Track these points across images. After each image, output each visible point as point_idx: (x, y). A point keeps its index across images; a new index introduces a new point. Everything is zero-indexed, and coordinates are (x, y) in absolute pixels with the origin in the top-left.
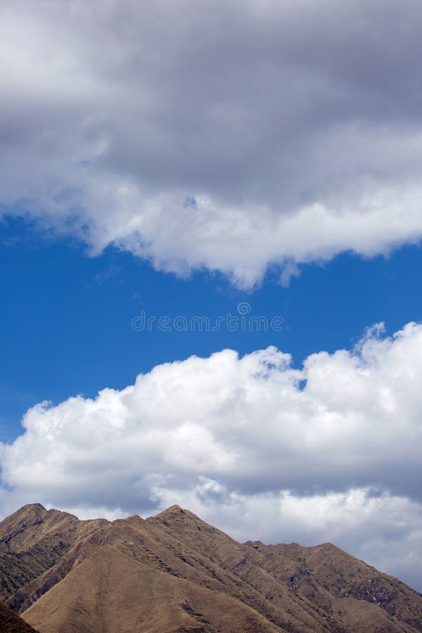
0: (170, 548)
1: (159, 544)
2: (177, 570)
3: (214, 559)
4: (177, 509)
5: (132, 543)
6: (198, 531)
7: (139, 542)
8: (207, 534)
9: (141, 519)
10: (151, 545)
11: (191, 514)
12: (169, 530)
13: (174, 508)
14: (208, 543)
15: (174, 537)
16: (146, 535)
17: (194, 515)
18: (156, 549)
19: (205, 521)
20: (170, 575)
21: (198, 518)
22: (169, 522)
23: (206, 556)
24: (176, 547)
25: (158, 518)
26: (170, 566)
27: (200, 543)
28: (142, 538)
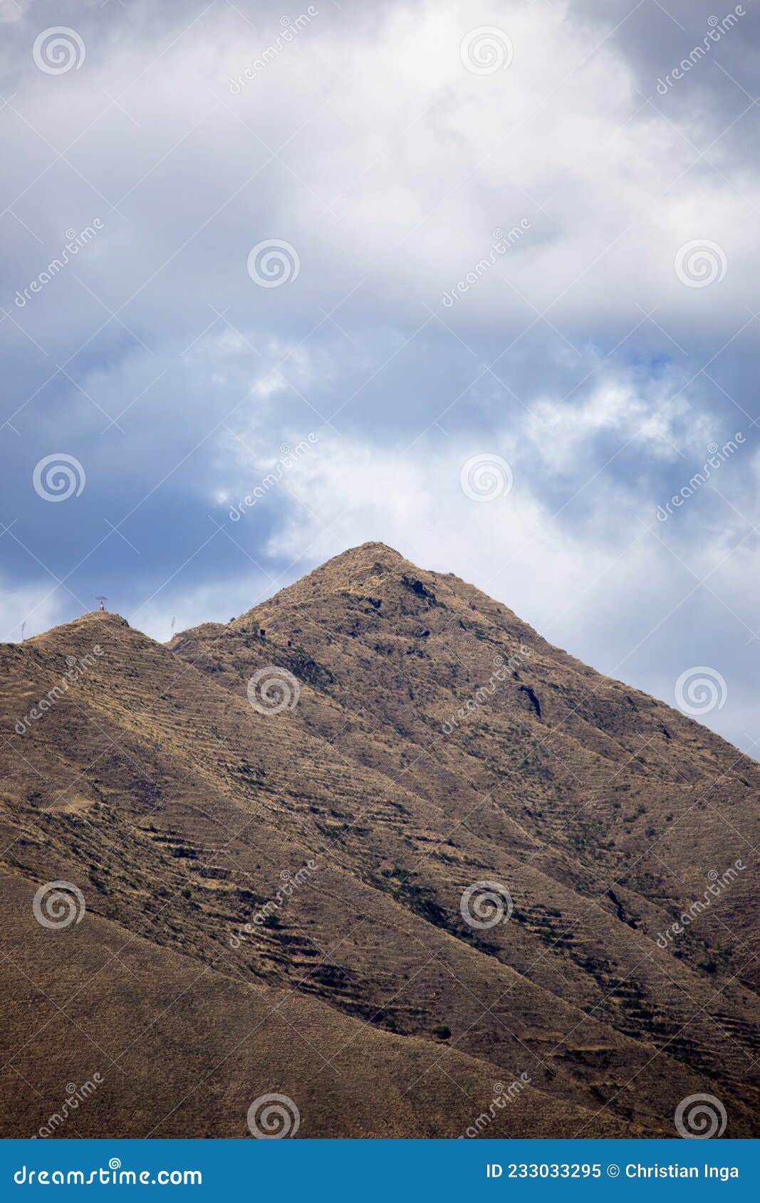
0: (332, 833)
1: (264, 803)
2: (388, 986)
3: (636, 901)
4: (378, 569)
5: (77, 806)
6: (523, 717)
7: (128, 798)
8: (583, 738)
9: (143, 642)
10: (209, 812)
11: (476, 599)
12: (327, 708)
13: (364, 564)
14: (591, 799)
15: (365, 759)
16: (175, 746)
17: (497, 611)
18: (245, 839)
19: (572, 651)
20: (344, 1020)
21: (523, 633)
22: (327, 655)
23: (583, 885)
24: (379, 828)
25: (252, 634)
26: (336, 951)
27: (540, 795)
28: (147, 771)
